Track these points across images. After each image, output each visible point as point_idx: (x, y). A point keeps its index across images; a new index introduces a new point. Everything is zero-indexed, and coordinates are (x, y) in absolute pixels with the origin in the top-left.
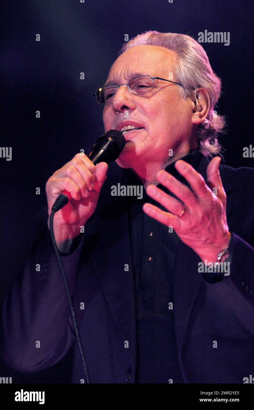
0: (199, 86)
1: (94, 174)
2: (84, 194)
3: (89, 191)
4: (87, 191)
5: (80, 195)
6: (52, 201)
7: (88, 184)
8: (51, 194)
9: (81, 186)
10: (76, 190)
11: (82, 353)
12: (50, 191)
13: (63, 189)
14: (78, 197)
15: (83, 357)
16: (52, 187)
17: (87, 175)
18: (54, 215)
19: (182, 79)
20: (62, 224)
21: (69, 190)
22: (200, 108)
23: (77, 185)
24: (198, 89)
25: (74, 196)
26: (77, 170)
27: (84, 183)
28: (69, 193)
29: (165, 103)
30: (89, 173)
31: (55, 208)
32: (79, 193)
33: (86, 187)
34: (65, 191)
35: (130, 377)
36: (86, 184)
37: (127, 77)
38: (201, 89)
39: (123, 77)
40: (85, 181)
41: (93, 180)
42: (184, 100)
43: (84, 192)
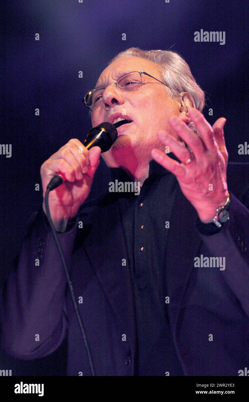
0: (185, 90)
1: (87, 158)
2: (78, 176)
3: (83, 174)
4: (80, 173)
5: (74, 177)
6: (46, 182)
7: (82, 166)
8: (46, 176)
9: (75, 168)
10: (71, 171)
11: (81, 326)
12: (45, 173)
13: (57, 171)
14: (72, 179)
15: (82, 329)
16: (47, 169)
17: (81, 158)
18: (49, 193)
19: (168, 80)
20: (57, 205)
21: (63, 171)
22: (186, 109)
23: (72, 166)
24: (184, 93)
25: (68, 177)
26: (71, 152)
27: (78, 165)
28: (63, 174)
29: (153, 96)
30: (83, 156)
31: (50, 186)
32: (73, 174)
33: (80, 169)
34: (60, 172)
35: (130, 361)
36: (80, 166)
37: (114, 78)
38: (186, 93)
39: (111, 78)
40: (79, 164)
41: (86, 163)
42: (171, 98)
43: (78, 173)
